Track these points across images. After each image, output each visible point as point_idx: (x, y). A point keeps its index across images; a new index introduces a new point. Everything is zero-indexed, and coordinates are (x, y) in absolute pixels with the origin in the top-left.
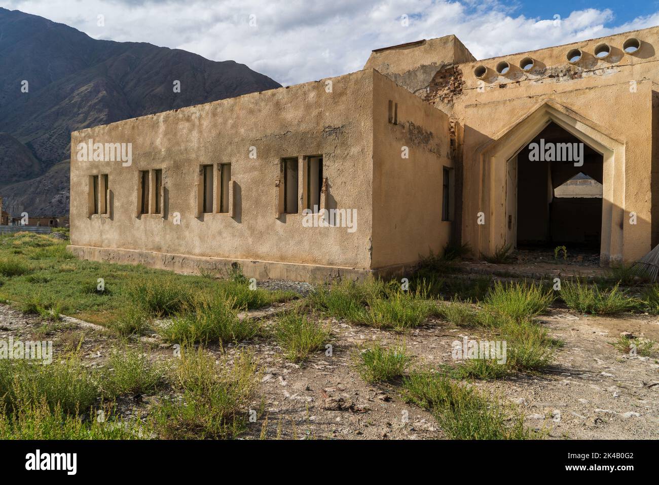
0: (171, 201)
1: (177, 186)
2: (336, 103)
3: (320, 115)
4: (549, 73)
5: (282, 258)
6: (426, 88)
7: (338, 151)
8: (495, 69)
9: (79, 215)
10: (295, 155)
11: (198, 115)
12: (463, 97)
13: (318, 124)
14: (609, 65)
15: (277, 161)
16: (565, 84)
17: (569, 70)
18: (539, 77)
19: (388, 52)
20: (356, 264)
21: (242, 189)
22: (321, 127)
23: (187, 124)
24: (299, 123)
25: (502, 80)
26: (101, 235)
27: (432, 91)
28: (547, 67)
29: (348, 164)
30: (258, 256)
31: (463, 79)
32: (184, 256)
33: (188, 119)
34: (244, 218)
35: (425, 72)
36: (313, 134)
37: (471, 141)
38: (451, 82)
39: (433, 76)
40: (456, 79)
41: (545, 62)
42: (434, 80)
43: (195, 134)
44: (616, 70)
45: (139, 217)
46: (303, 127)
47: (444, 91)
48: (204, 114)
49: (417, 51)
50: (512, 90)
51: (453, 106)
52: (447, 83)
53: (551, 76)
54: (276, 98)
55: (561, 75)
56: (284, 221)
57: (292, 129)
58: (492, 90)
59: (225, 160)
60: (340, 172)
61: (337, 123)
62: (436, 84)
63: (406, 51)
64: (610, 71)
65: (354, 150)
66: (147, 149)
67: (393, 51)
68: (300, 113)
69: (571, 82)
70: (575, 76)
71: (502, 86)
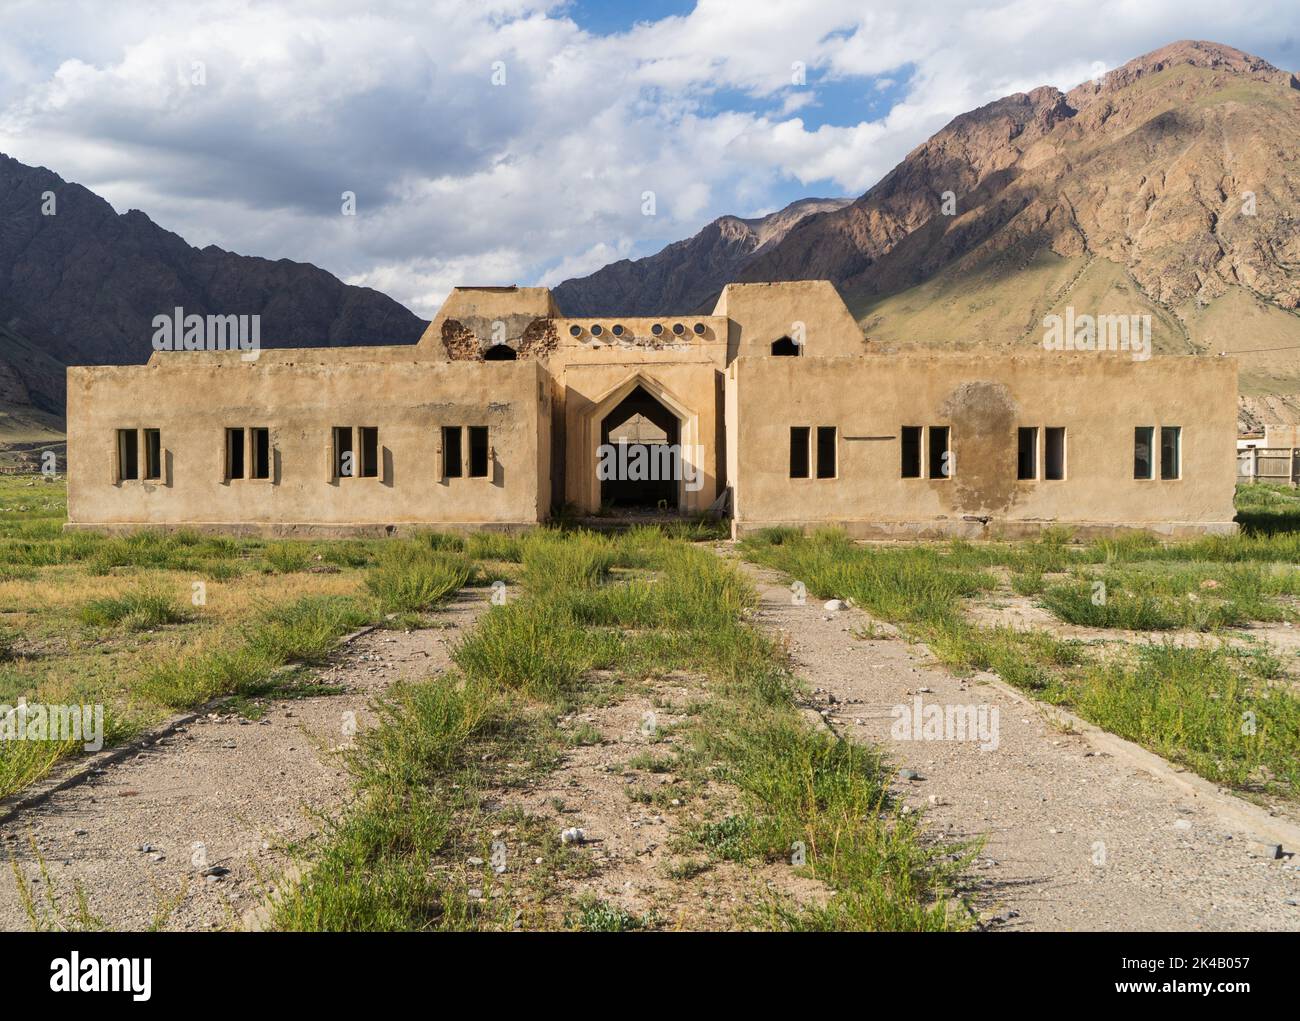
0: (284, 465)
1: (294, 448)
2: (502, 384)
3: (485, 393)
4: (636, 341)
5: (445, 519)
6: (519, 338)
7: (504, 425)
8: (589, 330)
9: (92, 482)
10: (458, 425)
11: (328, 373)
12: (558, 353)
13: (483, 399)
14: (684, 342)
15: (437, 429)
16: (650, 354)
17: (653, 342)
18: (628, 344)
19: (473, 291)
20: (524, 519)
21: (394, 453)
22: (487, 403)
23: (310, 382)
24: (463, 397)
25: (595, 341)
26: (146, 507)
27: (525, 342)
28: (636, 336)
29: (514, 436)
30: (415, 518)
31: (557, 334)
32: (312, 524)
33: (313, 376)
34: (395, 481)
35: (517, 321)
36: (477, 408)
37: (572, 402)
38: (545, 336)
39: (526, 326)
40: (550, 333)
41: (633, 331)
42: (527, 331)
43: (324, 393)
44: (689, 347)
45: (226, 482)
46: (467, 401)
47: (538, 344)
48: (337, 374)
49: (509, 297)
50: (606, 354)
51: (548, 361)
52: (541, 336)
53: (638, 345)
54: (435, 370)
55: (647, 344)
56: (447, 485)
57: (455, 402)
58: (587, 350)
59: (369, 424)
60: (506, 443)
61: (503, 401)
62: (529, 336)
63: (496, 295)
64: (684, 347)
65: (520, 425)
66: (241, 404)
67: (481, 292)
68: (464, 387)
69: (655, 352)
70: (658, 346)
71: (596, 348)
